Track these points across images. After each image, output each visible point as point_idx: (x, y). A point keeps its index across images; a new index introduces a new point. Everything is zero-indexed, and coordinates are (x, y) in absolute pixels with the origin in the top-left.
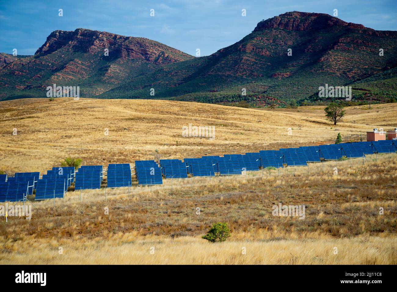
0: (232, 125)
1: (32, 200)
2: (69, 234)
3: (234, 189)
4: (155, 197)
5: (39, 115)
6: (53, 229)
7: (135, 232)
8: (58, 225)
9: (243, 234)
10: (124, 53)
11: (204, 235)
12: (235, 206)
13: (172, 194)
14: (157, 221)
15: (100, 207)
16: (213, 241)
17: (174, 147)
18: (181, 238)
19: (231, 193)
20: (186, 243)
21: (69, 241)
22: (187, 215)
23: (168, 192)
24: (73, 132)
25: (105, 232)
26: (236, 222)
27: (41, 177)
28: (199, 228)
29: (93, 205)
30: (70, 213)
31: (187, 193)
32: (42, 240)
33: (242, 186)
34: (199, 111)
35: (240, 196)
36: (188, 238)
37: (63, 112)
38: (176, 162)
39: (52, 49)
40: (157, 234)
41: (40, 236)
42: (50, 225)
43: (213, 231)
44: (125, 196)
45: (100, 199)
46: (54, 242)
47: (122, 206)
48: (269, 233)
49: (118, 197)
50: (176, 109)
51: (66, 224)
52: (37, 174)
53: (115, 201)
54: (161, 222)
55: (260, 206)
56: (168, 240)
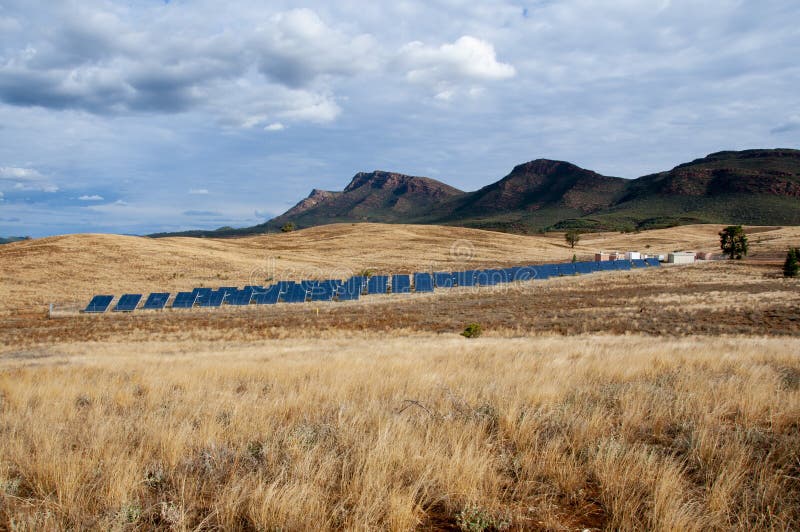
0: (492, 246)
1: (336, 300)
2: (361, 327)
3: (490, 296)
4: (427, 301)
5: (345, 236)
6: (351, 322)
7: (409, 328)
8: (353, 319)
9: (492, 332)
10: (410, 188)
11: (462, 332)
12: (490, 310)
13: (441, 300)
14: (427, 320)
15: (385, 307)
16: (469, 337)
17: (445, 263)
18: (445, 334)
19: (488, 300)
20: (448, 338)
21: (360, 332)
22: (451, 317)
23: (438, 298)
24: (369, 249)
25: (387, 327)
26: (489, 323)
27: (343, 283)
28: (459, 327)
29: (380, 305)
30: (362, 312)
31: (452, 299)
32: (340, 331)
33: (497, 295)
34: (467, 235)
35: (495, 302)
36: (449, 334)
37: (362, 234)
38: (445, 276)
39: (356, 187)
40: (426, 331)
41: (340, 327)
42: (347, 320)
43: (468, 330)
44: (404, 300)
45: (384, 302)
46: (349, 333)
47: (402, 308)
48: (513, 332)
49: (398, 300)
50: (448, 233)
51: (359, 320)
52: (340, 281)
53: (397, 304)
54: (430, 321)
55: (509, 311)
56: (434, 335)
